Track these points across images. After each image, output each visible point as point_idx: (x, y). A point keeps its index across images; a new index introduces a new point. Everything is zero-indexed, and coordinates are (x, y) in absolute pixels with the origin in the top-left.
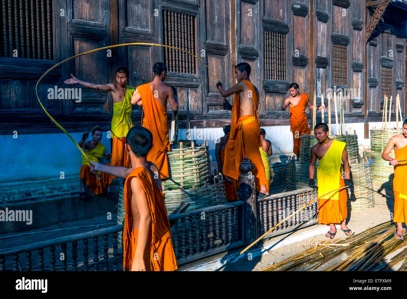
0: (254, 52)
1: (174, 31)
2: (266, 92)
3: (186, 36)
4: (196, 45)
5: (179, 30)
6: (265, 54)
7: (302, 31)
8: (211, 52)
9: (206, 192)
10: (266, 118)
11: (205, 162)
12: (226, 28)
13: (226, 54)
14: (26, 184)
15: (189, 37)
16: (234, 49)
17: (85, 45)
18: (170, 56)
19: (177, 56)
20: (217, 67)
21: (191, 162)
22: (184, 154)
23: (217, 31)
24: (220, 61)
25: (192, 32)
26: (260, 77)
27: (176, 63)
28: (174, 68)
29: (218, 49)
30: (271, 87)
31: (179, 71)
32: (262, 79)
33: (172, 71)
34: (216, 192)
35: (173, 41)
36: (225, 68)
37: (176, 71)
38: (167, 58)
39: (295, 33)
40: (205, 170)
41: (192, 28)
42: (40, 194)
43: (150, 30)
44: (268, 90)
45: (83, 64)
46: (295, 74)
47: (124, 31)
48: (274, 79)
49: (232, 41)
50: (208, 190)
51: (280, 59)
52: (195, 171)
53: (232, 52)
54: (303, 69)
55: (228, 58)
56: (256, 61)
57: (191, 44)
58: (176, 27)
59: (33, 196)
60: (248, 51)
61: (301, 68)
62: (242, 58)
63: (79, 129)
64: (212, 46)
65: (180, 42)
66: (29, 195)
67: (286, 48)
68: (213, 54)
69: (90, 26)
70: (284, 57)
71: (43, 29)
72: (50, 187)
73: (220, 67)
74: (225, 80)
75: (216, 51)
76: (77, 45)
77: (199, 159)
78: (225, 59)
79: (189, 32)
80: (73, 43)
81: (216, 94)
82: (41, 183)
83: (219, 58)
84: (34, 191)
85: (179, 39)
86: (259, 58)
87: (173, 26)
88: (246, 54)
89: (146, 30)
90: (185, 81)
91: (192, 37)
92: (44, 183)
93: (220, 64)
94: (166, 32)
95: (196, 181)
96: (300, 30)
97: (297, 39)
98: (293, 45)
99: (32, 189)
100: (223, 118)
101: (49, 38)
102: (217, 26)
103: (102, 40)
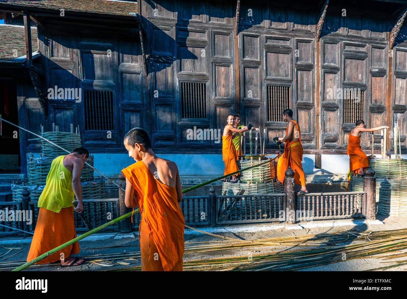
0: (335, 105)
1: (275, 97)
2: (344, 132)
3: (283, 100)
4: (290, 104)
5: (278, 96)
6: (345, 106)
7: (380, 88)
8: (300, 108)
9: (265, 187)
10: (344, 149)
11: (269, 170)
12: (312, 92)
13: (312, 108)
14: (191, 177)
15: (285, 100)
16: (318, 105)
17: (222, 110)
18: (272, 112)
19: (276, 112)
20: (305, 117)
21: (258, 169)
22: (253, 164)
23: (305, 95)
24: (307, 113)
25: (287, 97)
26: (340, 121)
27: (275, 116)
28: (274, 119)
29: (306, 106)
30: (349, 128)
31: (278, 121)
32: (341, 123)
33: (273, 120)
34: (273, 187)
35: (274, 103)
36: (311, 117)
37: (275, 121)
38: (270, 113)
39: (373, 90)
40: (268, 174)
41: (287, 94)
42: (197, 182)
43: (259, 99)
44: (346, 130)
45: (221, 120)
46: (372, 118)
47: (243, 100)
48: (352, 122)
49: (317, 100)
50: (266, 186)
51: (358, 109)
52: (260, 174)
53: (317, 107)
54: (380, 115)
55: (314, 111)
56: (336, 112)
57: (286, 104)
58: (276, 95)
59: (194, 183)
60: (330, 105)
61: (378, 114)
62: (325, 110)
63: (218, 152)
64: (302, 104)
65: (278, 103)
66: (192, 182)
67: (364, 101)
68: (302, 109)
69: (224, 99)
70: (362, 107)
71: (201, 103)
72: (203, 180)
73: (307, 117)
74: (311, 125)
75: (304, 107)
76: (218, 109)
77: (264, 167)
78: (312, 111)
79: (285, 97)
80: (216, 109)
81: (304, 133)
82: (198, 177)
83: (306, 111)
84: (195, 181)
85: (278, 102)
86: (339, 109)
87: (274, 94)
88: (329, 107)
89: (257, 98)
90: (281, 126)
91: (287, 100)
92: (200, 178)
93: (307, 115)
94: (269, 99)
95: (260, 180)
96: (378, 87)
97: (375, 94)
98: (370, 98)
99: (194, 180)
100: (308, 149)
101: (204, 108)
102: (305, 91)
103: (231, 106)
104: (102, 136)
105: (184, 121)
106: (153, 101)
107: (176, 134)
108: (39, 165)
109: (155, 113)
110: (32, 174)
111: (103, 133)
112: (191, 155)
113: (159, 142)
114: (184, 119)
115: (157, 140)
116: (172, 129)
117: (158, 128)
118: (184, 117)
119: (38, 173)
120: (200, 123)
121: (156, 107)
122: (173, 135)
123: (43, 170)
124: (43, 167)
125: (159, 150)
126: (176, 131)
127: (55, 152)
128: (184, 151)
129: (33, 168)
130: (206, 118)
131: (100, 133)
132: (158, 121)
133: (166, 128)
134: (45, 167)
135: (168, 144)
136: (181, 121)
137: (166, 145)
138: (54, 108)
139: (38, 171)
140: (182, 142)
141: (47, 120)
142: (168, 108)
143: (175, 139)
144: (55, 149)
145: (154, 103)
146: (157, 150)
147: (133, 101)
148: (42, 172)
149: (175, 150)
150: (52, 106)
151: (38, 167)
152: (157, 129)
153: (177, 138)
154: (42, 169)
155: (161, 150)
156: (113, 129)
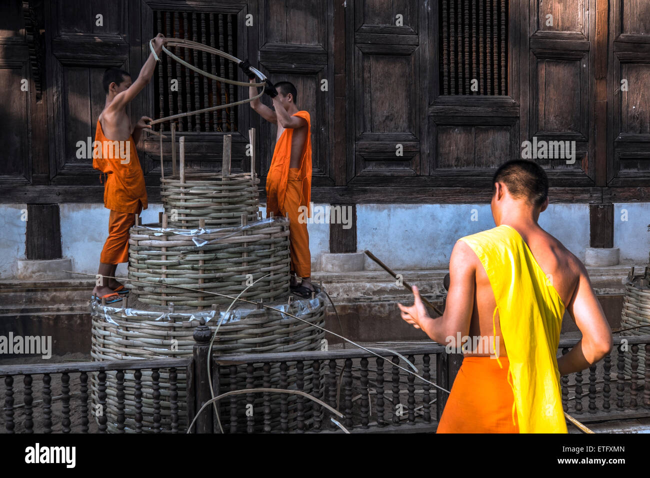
17: (554, 69)
45: (551, 99)
71: (495, 50)
76: (543, 70)
80: (537, 67)
101: (503, 63)
103: (580, 59)
104: (204, 151)
105: (443, 103)
106: (355, 43)
107: (420, 144)
108: (196, 251)
109: (360, 80)
110: (167, 275)
111: (210, 141)
112: (464, 207)
113: (370, 168)
114: (446, 98)
115: (367, 160)
116: (409, 127)
117: (369, 126)
118: (446, 91)
119: (191, 274)
120: (490, 109)
121: (363, 60)
122: (414, 147)
123: (209, 266)
124: (208, 256)
125: (371, 191)
126: (420, 133)
127: (220, 211)
128: (444, 194)
129: (173, 260)
130: (506, 94)
131: (197, 141)
132: (369, 104)
133: (392, 124)
134: (212, 255)
135: (396, 174)
136: (436, 103)
137: (392, 176)
138: (64, 65)
139: (193, 269)
140: (437, 167)
141: (41, 102)
142: (399, 65)
143: (417, 158)
144: (220, 203)
145: (360, 49)
146: (365, 191)
147: (297, 44)
148: (204, 271)
149: (418, 193)
150: (57, 58)
151: (190, 257)
152: (365, 129)
153: (424, 157)
154: (205, 261)
155: (377, 192)
156: (236, 130)
